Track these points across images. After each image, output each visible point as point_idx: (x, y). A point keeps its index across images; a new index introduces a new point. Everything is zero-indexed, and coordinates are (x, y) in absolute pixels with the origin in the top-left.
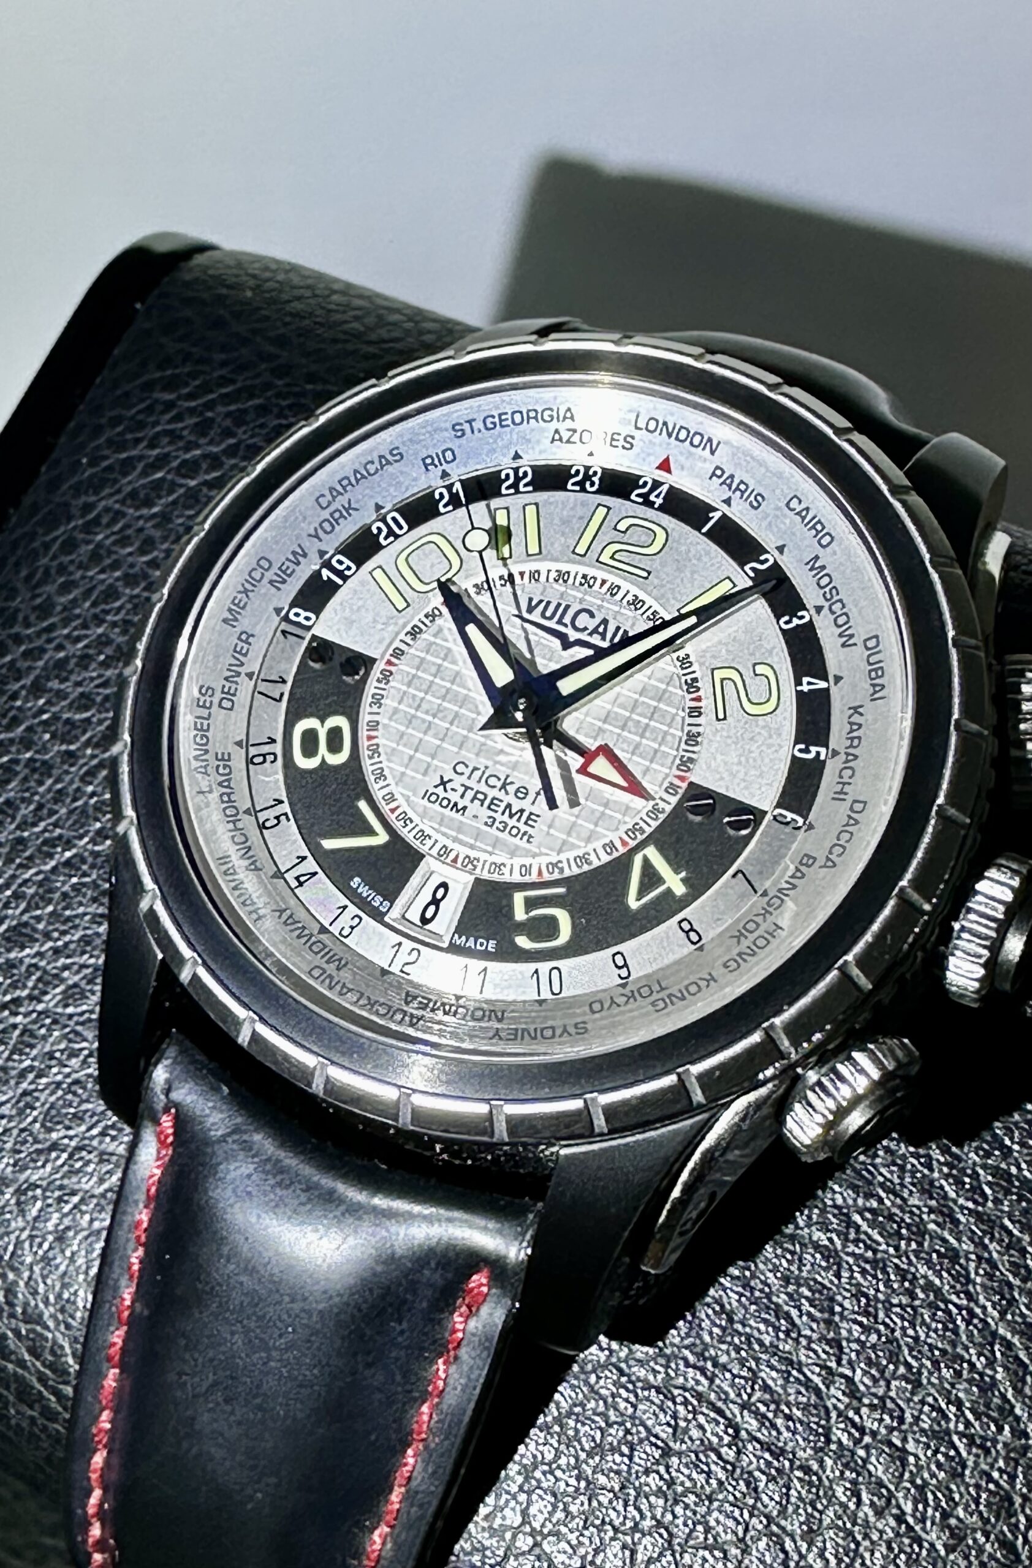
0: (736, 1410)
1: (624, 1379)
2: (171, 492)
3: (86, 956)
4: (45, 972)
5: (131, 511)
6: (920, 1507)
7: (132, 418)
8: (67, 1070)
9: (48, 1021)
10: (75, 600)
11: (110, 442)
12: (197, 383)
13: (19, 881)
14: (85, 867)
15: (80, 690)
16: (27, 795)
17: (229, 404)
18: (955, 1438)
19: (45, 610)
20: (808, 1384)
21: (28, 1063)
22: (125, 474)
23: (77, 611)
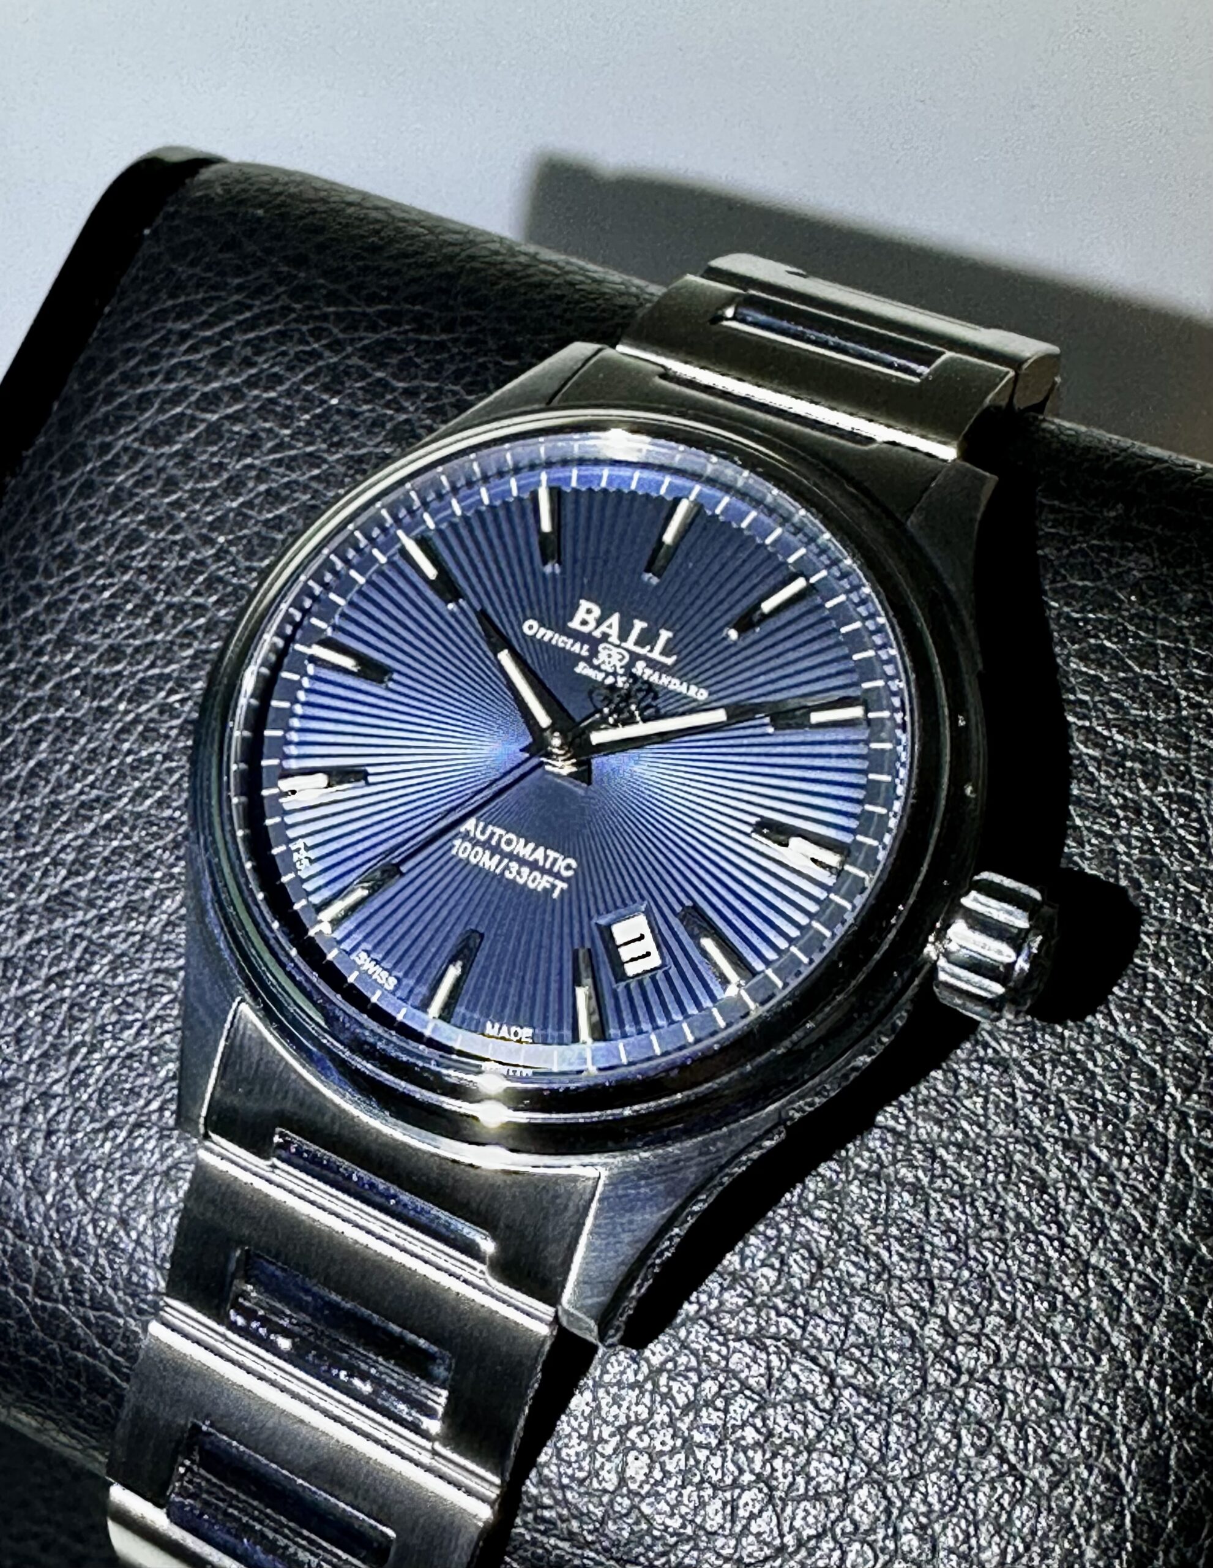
0: (831, 1356)
1: (715, 1332)
2: (191, 427)
3: (133, 923)
4: (91, 941)
5: (151, 450)
6: (1021, 1444)
7: (146, 350)
8: (120, 1044)
9: (96, 994)
10: (98, 546)
11: (125, 378)
12: (212, 310)
13: (58, 846)
14: (126, 829)
15: (108, 641)
16: (59, 756)
17: (245, 332)
18: (1053, 1373)
19: (66, 559)
20: (901, 1325)
21: (78, 1038)
22: (143, 410)
23: (100, 558)
